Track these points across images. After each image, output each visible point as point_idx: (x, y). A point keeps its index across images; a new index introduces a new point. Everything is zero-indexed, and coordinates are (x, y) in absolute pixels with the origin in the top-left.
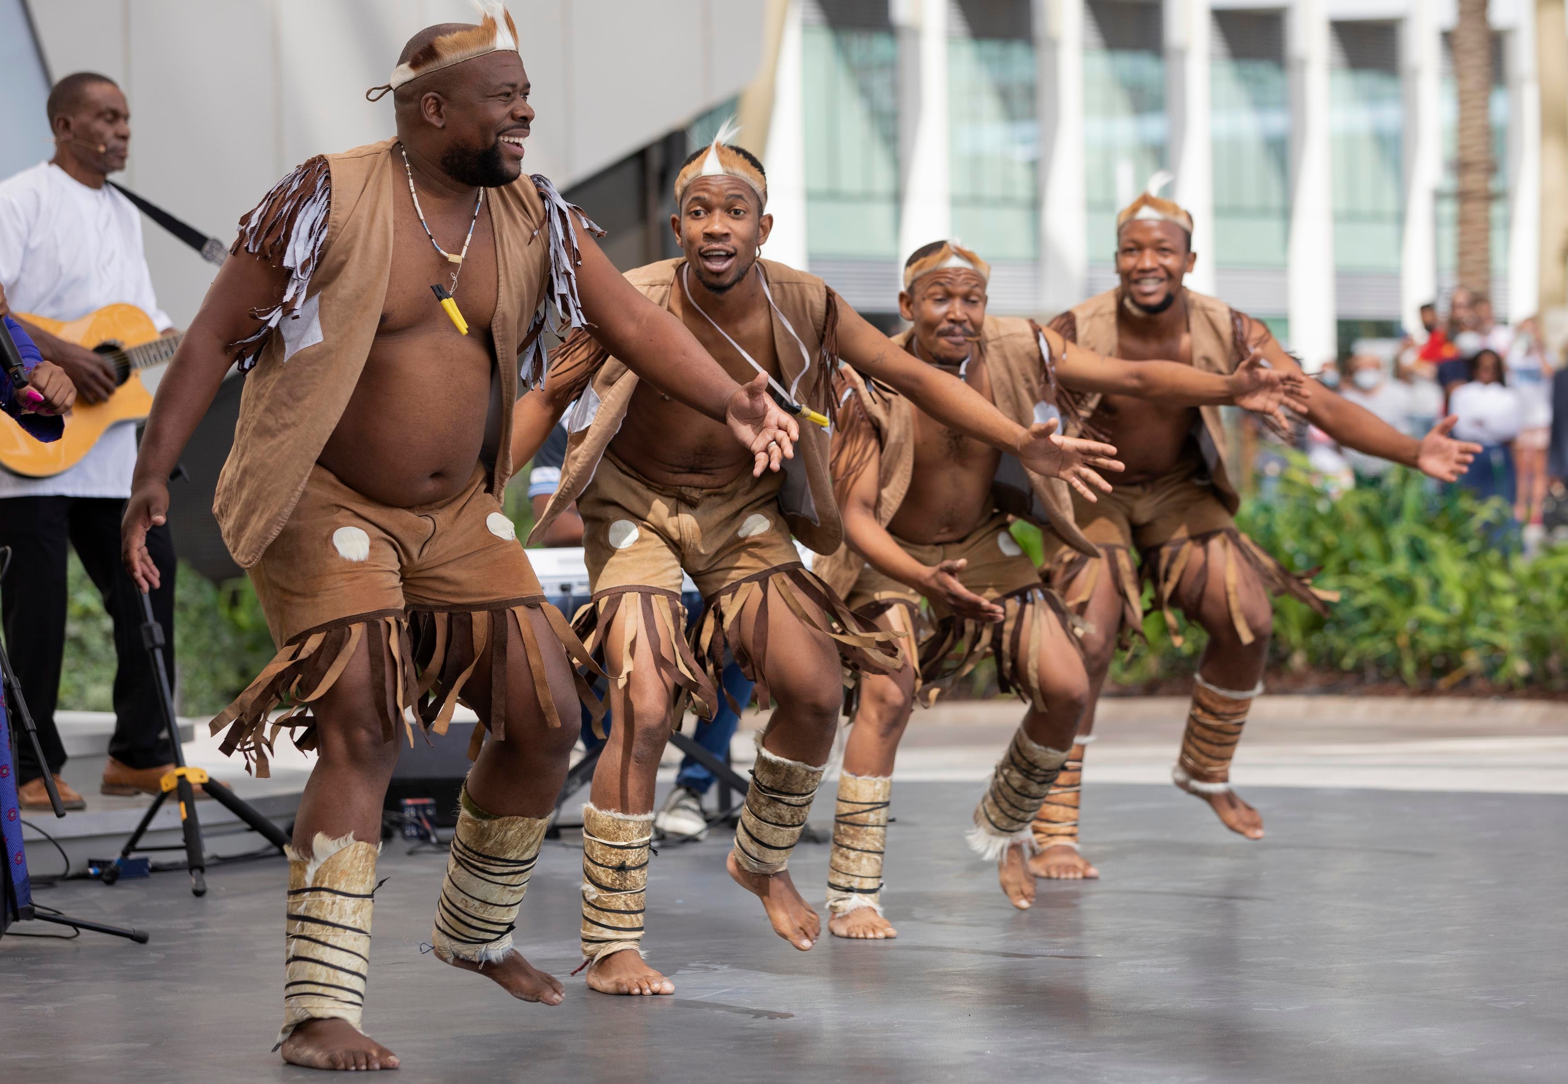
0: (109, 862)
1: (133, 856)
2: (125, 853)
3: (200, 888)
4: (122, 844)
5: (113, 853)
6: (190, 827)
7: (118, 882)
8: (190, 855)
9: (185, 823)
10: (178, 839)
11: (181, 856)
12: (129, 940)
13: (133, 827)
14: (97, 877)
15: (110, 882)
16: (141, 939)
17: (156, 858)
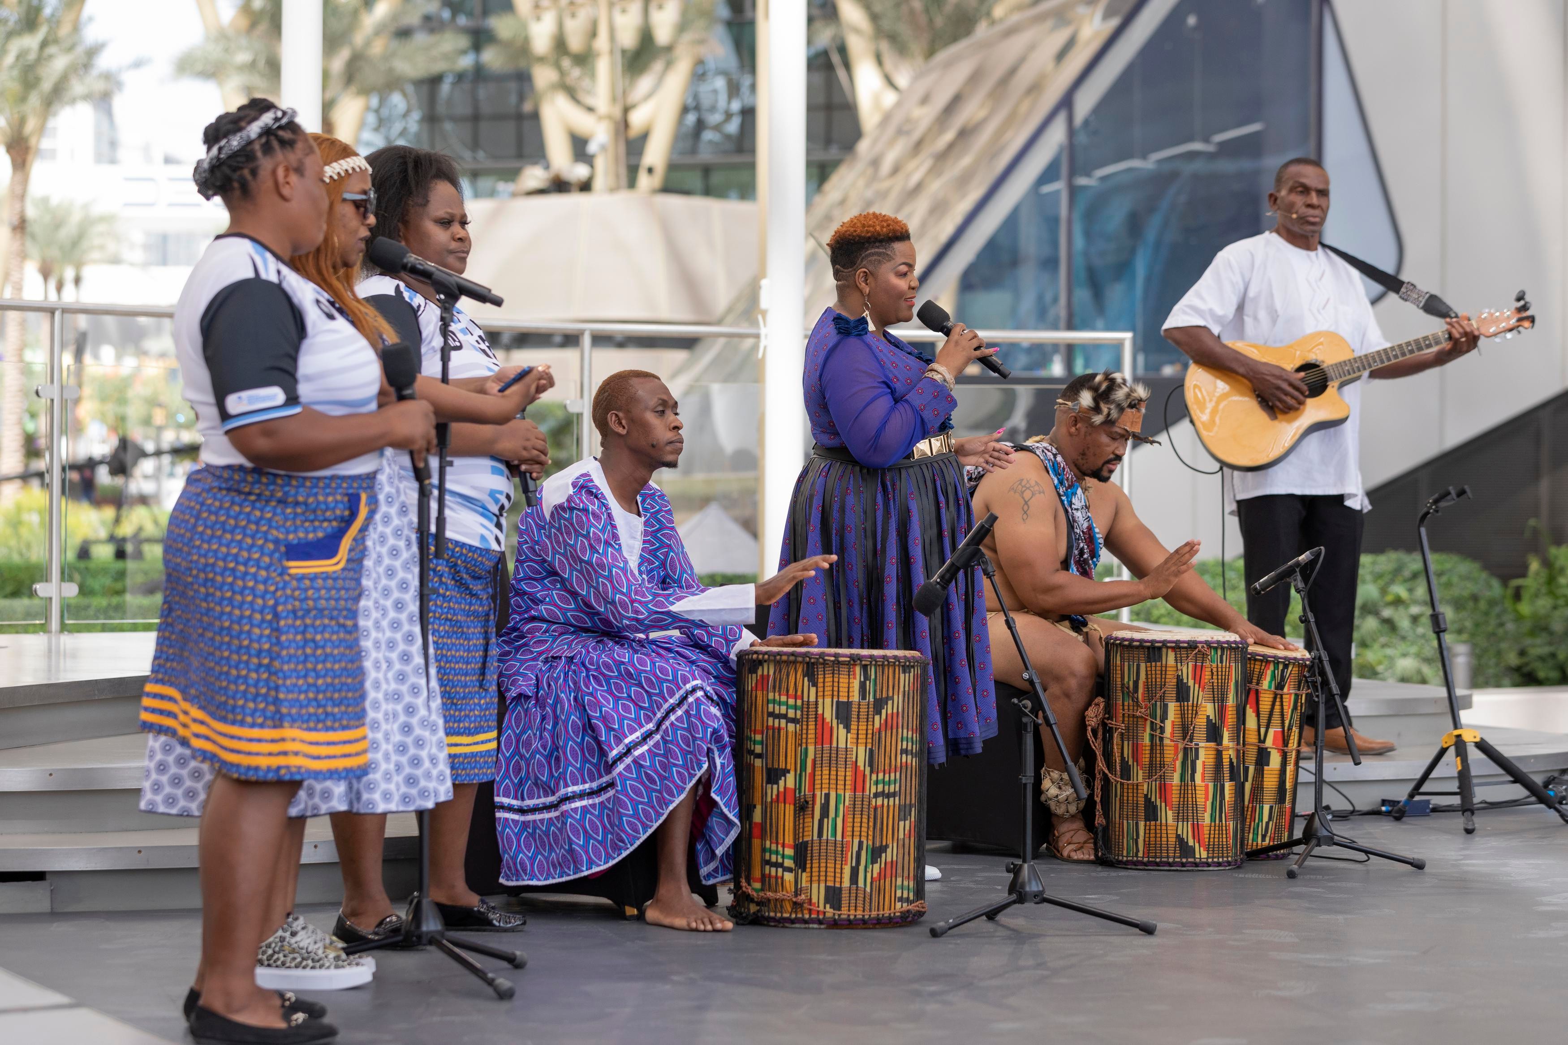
0: (1399, 802)
1: (1417, 798)
2: (1411, 796)
3: (1470, 827)
4: (1410, 787)
5: (1401, 794)
6: (1464, 777)
7: (1404, 819)
8: (1463, 799)
9: (1460, 773)
10: (1454, 786)
11: (1456, 800)
12: (1409, 867)
13: (1418, 775)
14: (1388, 814)
15: (1398, 819)
16: (1419, 866)
17: (1436, 801)
